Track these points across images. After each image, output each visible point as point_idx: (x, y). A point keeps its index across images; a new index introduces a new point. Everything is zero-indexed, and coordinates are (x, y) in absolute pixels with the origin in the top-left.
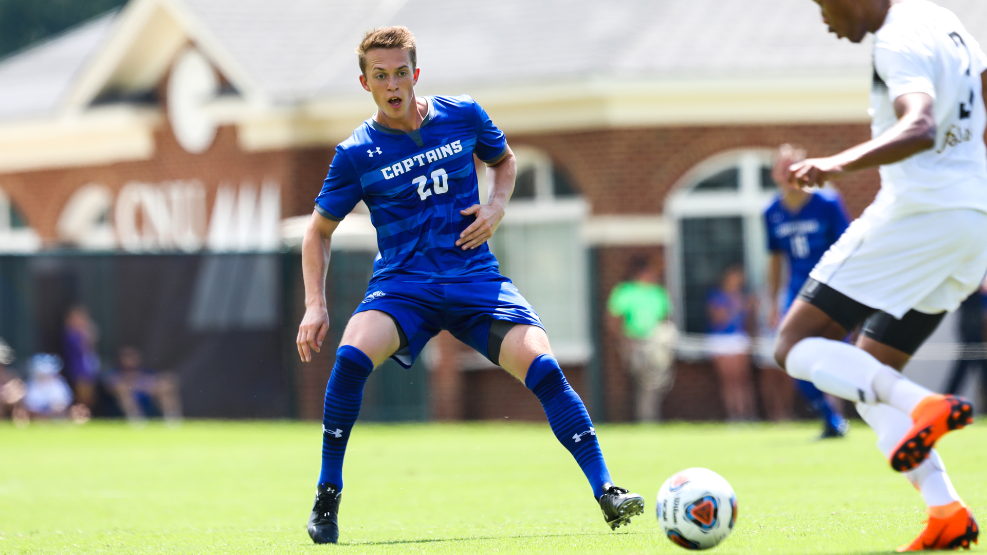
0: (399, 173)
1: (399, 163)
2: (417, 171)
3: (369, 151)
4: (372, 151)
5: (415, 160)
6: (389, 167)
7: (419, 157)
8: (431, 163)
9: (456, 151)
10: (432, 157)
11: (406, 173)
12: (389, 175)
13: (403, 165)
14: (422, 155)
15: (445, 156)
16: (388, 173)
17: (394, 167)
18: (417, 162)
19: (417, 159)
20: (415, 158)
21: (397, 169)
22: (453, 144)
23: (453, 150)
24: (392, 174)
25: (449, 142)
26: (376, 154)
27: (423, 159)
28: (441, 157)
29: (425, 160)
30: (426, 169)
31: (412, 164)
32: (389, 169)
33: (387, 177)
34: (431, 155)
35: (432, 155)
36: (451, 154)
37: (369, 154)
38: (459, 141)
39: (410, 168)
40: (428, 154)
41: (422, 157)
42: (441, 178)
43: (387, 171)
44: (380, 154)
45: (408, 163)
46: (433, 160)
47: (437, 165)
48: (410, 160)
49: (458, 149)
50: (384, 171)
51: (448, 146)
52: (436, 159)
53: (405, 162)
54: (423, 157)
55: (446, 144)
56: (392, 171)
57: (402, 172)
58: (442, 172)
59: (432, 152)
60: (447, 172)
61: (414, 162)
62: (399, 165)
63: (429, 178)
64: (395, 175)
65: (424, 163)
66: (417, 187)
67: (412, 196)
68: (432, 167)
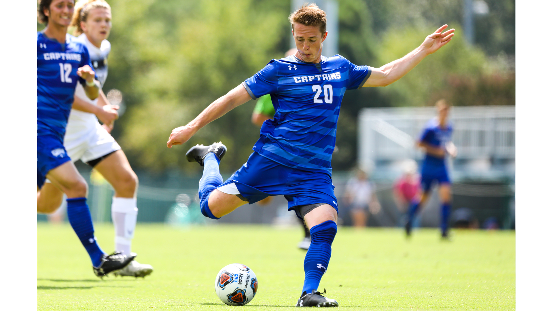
0: (305, 81)
2: (315, 82)
6: (300, 77)
7: (318, 76)
8: (324, 80)
10: (325, 78)
11: (309, 82)
13: (308, 78)
15: (333, 79)
16: (298, 80)
17: (303, 78)
18: (316, 78)
19: (317, 76)
20: (316, 76)
21: (304, 79)
23: (337, 77)
24: (301, 81)
25: (334, 72)
26: (293, 69)
27: (320, 77)
28: (330, 79)
29: (321, 78)
30: (322, 83)
32: (299, 78)
33: (296, 82)
38: (339, 72)
39: (312, 80)
40: (323, 75)
41: (320, 76)
42: (328, 90)
44: (295, 69)
46: (326, 79)
47: (328, 83)
48: (313, 77)
49: (339, 77)
51: (334, 74)
53: (310, 77)
56: (301, 79)
57: (307, 81)
58: (330, 87)
60: (333, 88)
61: (315, 78)
62: (306, 77)
63: (322, 88)
64: (302, 81)
65: (320, 79)
66: (315, 93)
67: (310, 99)
68: (325, 82)
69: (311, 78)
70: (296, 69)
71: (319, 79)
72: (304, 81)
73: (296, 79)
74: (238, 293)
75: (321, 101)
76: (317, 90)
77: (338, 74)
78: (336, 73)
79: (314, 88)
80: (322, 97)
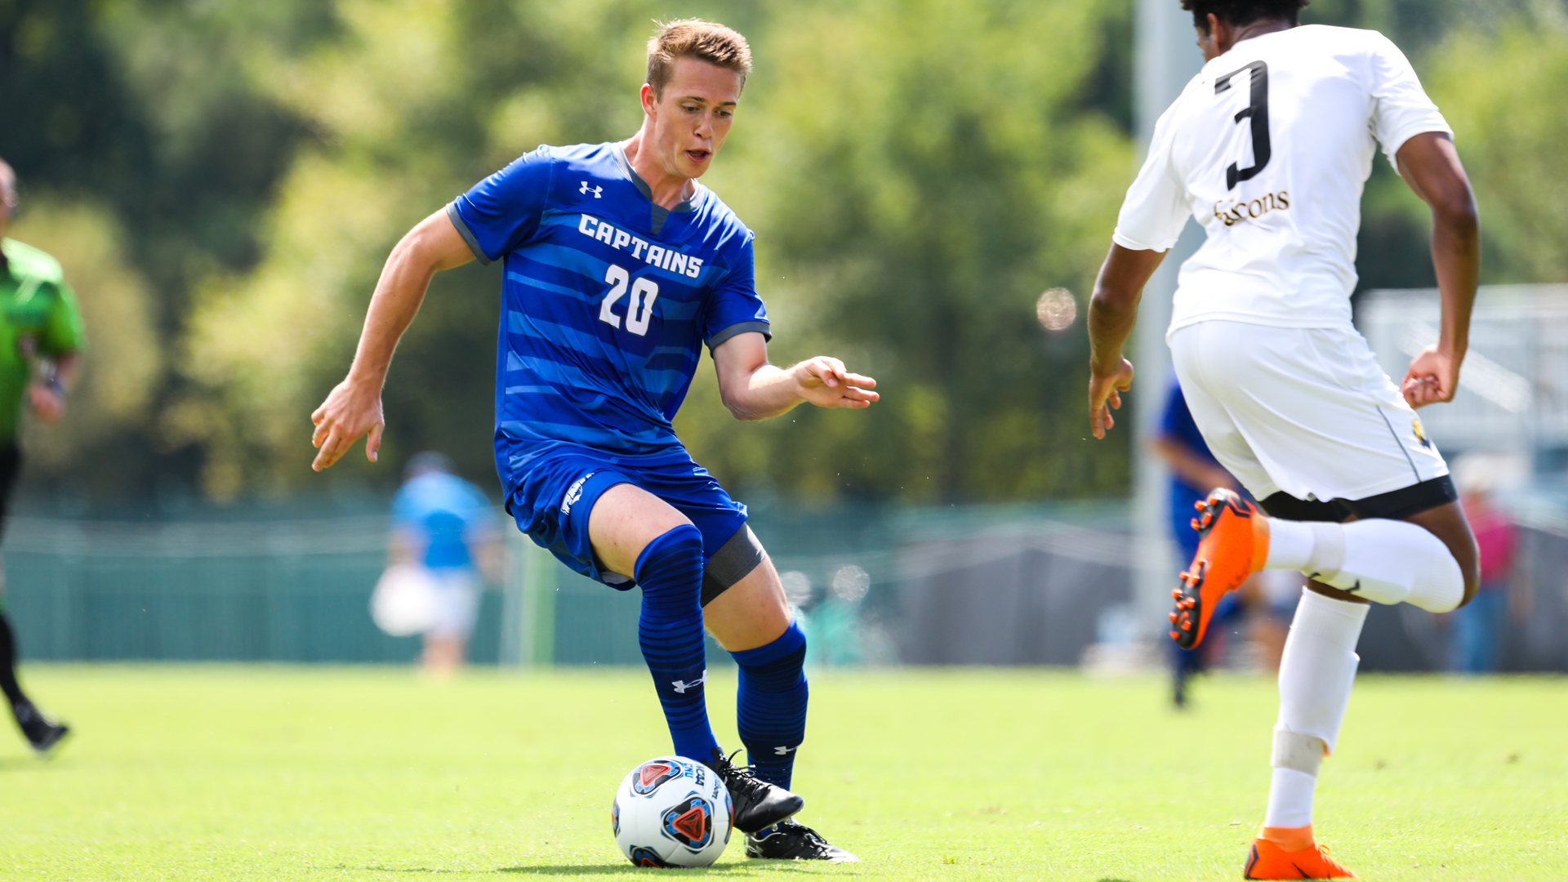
0: (603, 238)
1: (612, 228)
2: (622, 257)
3: (584, 184)
4: (588, 186)
5: (633, 242)
7: (640, 244)
8: (648, 264)
9: (689, 273)
10: (655, 257)
11: (610, 248)
12: (587, 229)
13: (614, 233)
14: (646, 245)
15: (673, 269)
16: (589, 225)
17: (603, 225)
18: (632, 247)
19: (636, 243)
20: (635, 239)
21: (604, 232)
22: (692, 259)
23: (687, 267)
24: (593, 232)
25: (689, 254)
26: (590, 194)
27: (642, 249)
28: (665, 266)
29: (644, 253)
30: (637, 267)
31: (625, 244)
32: (594, 221)
33: (582, 229)
34: (656, 253)
35: (658, 256)
36: (682, 272)
37: (582, 186)
38: (702, 261)
39: (620, 246)
40: (653, 248)
41: (643, 246)
42: (645, 295)
43: (589, 222)
44: (596, 197)
46: (653, 261)
47: (653, 274)
48: (627, 236)
49: (693, 271)
51: (685, 257)
52: (657, 264)
53: (620, 233)
54: (645, 248)
55: (685, 254)
56: (596, 228)
57: (608, 241)
58: (652, 289)
59: (661, 251)
60: (660, 294)
61: (630, 244)
62: (611, 229)
63: (631, 284)
64: (595, 235)
65: (640, 256)
66: (608, 287)
67: (593, 301)
68: (645, 270)
69: (622, 239)
70: (598, 196)
71: (636, 254)
72: (600, 239)
73: (585, 224)
74: (694, 807)
75: (614, 321)
76: (617, 282)
77: (695, 264)
79: (616, 273)
80: (620, 308)
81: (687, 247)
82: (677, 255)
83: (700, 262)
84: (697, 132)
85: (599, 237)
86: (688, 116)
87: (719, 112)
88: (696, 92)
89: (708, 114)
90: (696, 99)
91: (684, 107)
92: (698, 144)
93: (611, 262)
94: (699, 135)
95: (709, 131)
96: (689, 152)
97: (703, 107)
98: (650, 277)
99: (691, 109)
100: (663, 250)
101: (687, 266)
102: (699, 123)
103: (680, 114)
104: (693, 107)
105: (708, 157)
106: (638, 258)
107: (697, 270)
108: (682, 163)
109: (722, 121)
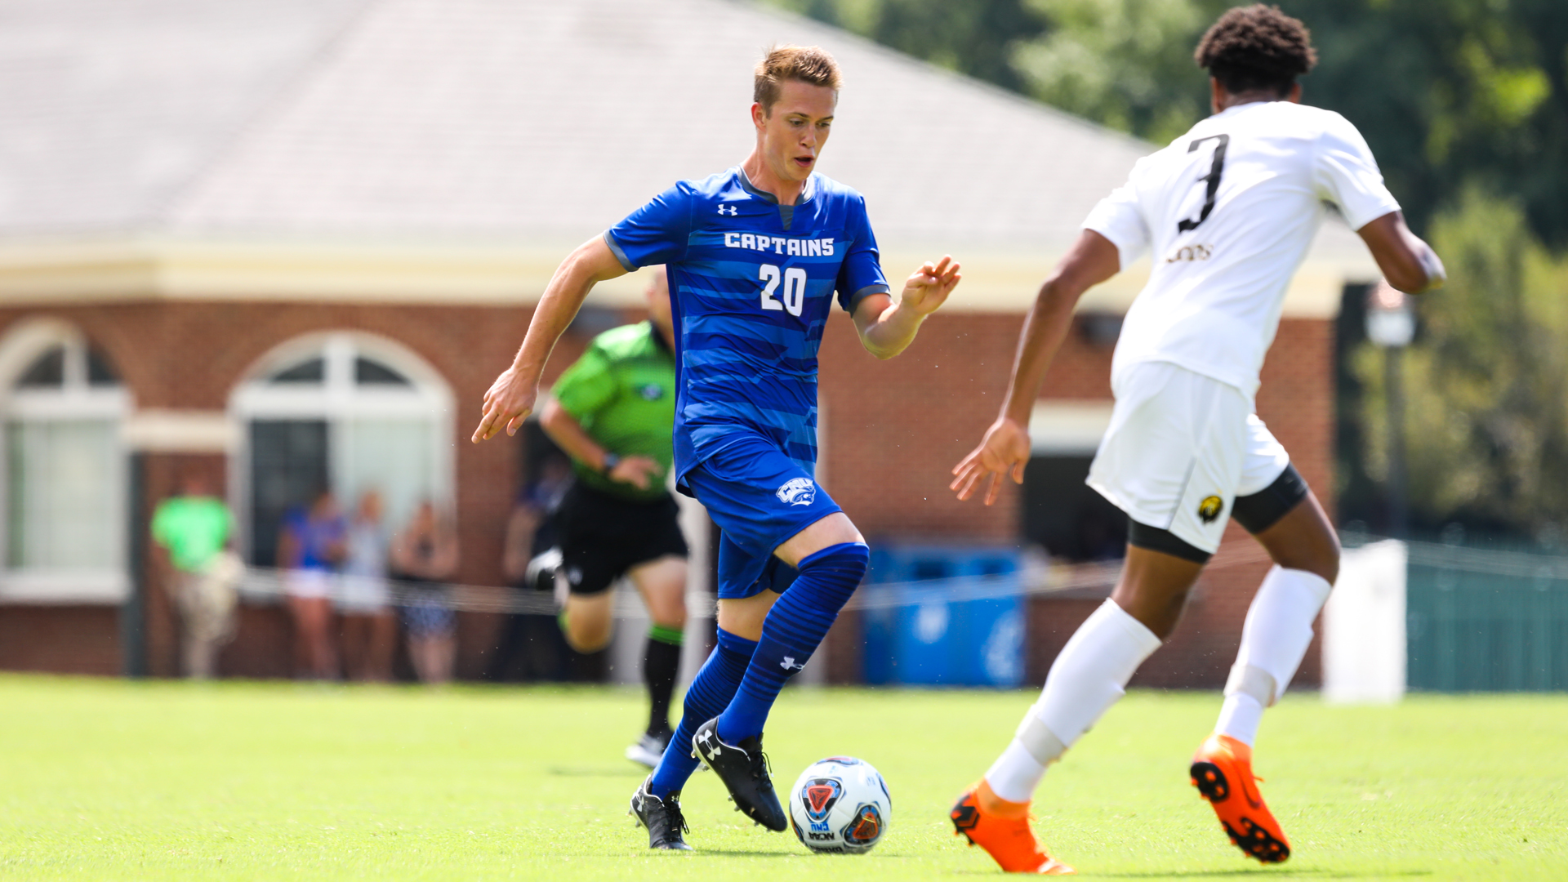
0: (749, 246)
2: (769, 256)
4: (724, 209)
5: (773, 242)
7: (779, 241)
8: (790, 256)
9: (825, 253)
10: (794, 249)
11: (756, 252)
12: (732, 242)
13: (756, 240)
14: (783, 241)
15: (811, 254)
16: (733, 239)
17: (744, 236)
18: (773, 246)
19: (776, 242)
20: (774, 240)
21: (748, 241)
22: (824, 241)
23: (822, 249)
24: (739, 243)
25: (820, 237)
26: (728, 214)
27: (782, 245)
28: (805, 254)
29: (784, 248)
30: (783, 261)
31: (767, 245)
32: (737, 235)
33: (728, 243)
34: (793, 245)
35: (795, 247)
36: (819, 254)
37: (719, 209)
38: (832, 239)
39: (763, 248)
40: (790, 242)
41: (782, 243)
42: (795, 281)
43: (732, 238)
45: (764, 242)
46: (794, 252)
47: (798, 263)
48: (767, 239)
49: (828, 250)
50: (728, 236)
51: (818, 241)
52: (798, 254)
53: (760, 238)
54: (784, 243)
55: (817, 238)
56: (739, 240)
57: (753, 247)
58: (800, 274)
59: (797, 242)
60: (808, 277)
61: (771, 244)
62: (752, 237)
63: (782, 275)
64: (741, 245)
65: (782, 251)
66: (765, 283)
67: (753, 296)
68: (789, 262)
69: (763, 243)
70: (734, 214)
71: (779, 251)
72: (746, 247)
73: (729, 240)
75: (776, 306)
76: (770, 277)
77: (827, 244)
78: (823, 240)
79: (767, 270)
80: (778, 295)
81: (816, 233)
82: (810, 242)
83: (831, 241)
84: (803, 142)
85: (745, 246)
86: (794, 129)
87: (820, 124)
88: (801, 109)
89: (812, 126)
90: (802, 115)
91: (791, 122)
92: (804, 152)
93: (761, 263)
94: (804, 145)
95: (812, 141)
96: (797, 159)
97: (807, 121)
98: (796, 265)
99: (797, 123)
100: (798, 241)
101: (823, 247)
102: (804, 135)
103: (787, 129)
104: (800, 122)
105: (812, 162)
106: (781, 253)
107: (831, 248)
108: (791, 168)
109: (822, 131)
